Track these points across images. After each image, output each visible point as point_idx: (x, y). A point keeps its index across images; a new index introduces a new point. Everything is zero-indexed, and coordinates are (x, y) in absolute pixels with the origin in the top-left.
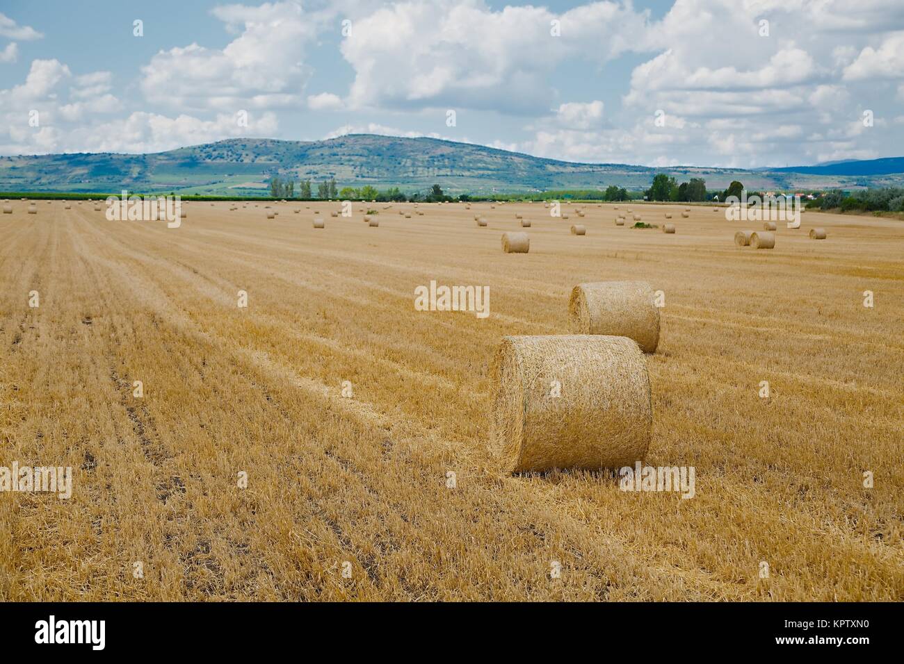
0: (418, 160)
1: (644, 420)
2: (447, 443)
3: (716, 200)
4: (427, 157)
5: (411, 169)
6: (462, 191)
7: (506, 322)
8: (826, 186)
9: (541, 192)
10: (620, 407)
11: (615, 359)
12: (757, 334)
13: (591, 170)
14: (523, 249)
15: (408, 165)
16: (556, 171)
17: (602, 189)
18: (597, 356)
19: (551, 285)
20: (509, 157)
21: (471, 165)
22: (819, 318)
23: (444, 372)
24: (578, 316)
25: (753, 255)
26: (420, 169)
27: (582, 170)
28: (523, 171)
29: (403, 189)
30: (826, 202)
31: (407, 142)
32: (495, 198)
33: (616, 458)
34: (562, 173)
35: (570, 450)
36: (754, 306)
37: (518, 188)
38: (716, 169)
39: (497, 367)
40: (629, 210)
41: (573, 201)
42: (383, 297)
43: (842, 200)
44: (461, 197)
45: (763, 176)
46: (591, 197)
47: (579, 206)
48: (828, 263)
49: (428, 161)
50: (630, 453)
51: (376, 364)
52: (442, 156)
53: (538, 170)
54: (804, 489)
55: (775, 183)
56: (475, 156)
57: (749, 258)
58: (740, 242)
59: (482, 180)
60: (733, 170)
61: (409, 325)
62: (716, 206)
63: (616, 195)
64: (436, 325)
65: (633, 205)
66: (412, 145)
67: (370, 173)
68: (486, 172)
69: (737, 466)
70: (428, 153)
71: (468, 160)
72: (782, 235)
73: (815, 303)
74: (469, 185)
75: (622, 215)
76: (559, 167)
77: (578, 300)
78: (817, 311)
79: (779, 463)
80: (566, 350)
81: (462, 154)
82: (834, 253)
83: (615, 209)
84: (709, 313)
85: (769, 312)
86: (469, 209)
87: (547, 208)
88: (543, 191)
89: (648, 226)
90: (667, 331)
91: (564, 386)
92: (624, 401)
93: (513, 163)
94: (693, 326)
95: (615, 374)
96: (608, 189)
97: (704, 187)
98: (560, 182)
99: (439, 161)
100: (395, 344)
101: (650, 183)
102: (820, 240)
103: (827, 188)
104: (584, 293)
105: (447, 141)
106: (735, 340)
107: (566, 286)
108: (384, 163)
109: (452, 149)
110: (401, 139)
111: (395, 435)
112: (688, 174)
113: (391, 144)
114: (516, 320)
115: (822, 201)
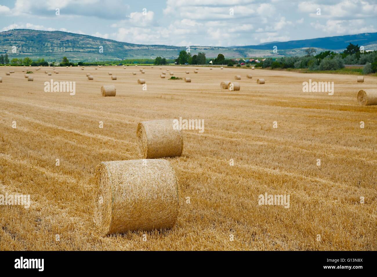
0: (54, 43)
1: (174, 203)
2: (72, 218)
3: (211, 64)
4: (59, 42)
5: (51, 48)
6: (79, 60)
7: (104, 140)
8: (264, 55)
9: (122, 60)
10: (162, 197)
11: (159, 172)
12: (232, 142)
13: (147, 48)
14: (112, 94)
15: (48, 46)
16: (129, 49)
17: (153, 58)
18: (150, 171)
19: (128, 116)
20: (104, 42)
21: (84, 46)
22: (262, 131)
23: (70, 173)
24: (141, 138)
25: (230, 95)
26: (56, 48)
27: (143, 48)
28: (111, 49)
29: (46, 58)
30: (265, 64)
31: (48, 34)
32: (98, 64)
33: (160, 224)
34: (132, 50)
35: (137, 221)
36: (230, 126)
37: (109, 58)
38: (210, 47)
39: (97, 178)
40: (168, 70)
41: (139, 64)
42: (37, 126)
43: (272, 63)
44: (78, 63)
45: (234, 51)
46: (148, 62)
47: (141, 67)
48: (265, 99)
49: (60, 44)
50: (168, 221)
51: (32, 170)
52: (68, 41)
53: (120, 48)
54: (254, 234)
55: (240, 54)
56: (85, 41)
57: (227, 97)
58: (223, 87)
59: (90, 54)
60: (219, 48)
61: (51, 144)
62: (211, 67)
63: (161, 62)
64: (66, 143)
65: (170, 66)
66: (50, 35)
67: (28, 51)
68: (92, 50)
69: (221, 223)
70: (59, 39)
71: (82, 43)
72: (244, 82)
73: (260, 123)
74: (83, 57)
75: (164, 72)
76: (130, 47)
77: (141, 130)
78: (260, 127)
79: (242, 220)
80: (134, 168)
81: (78, 40)
82: (269, 93)
83: (161, 69)
84: (208, 130)
85: (237, 129)
86: (83, 70)
87: (125, 69)
88: (123, 59)
89: (177, 79)
90: (187, 143)
91: (133, 188)
92: (164, 194)
93: (107, 44)
94: (200, 139)
95: (159, 180)
96: (156, 58)
97: (205, 57)
98: (131, 54)
99: (66, 44)
100: (43, 156)
101: (178, 55)
102: (262, 84)
103: (265, 56)
104: (144, 127)
105: (70, 33)
106: (221, 147)
107: (135, 117)
108: (36, 45)
109: (73, 37)
110: (44, 32)
111: (43, 215)
112: (197, 50)
113: (39, 35)
114: (109, 138)
115: (263, 63)
